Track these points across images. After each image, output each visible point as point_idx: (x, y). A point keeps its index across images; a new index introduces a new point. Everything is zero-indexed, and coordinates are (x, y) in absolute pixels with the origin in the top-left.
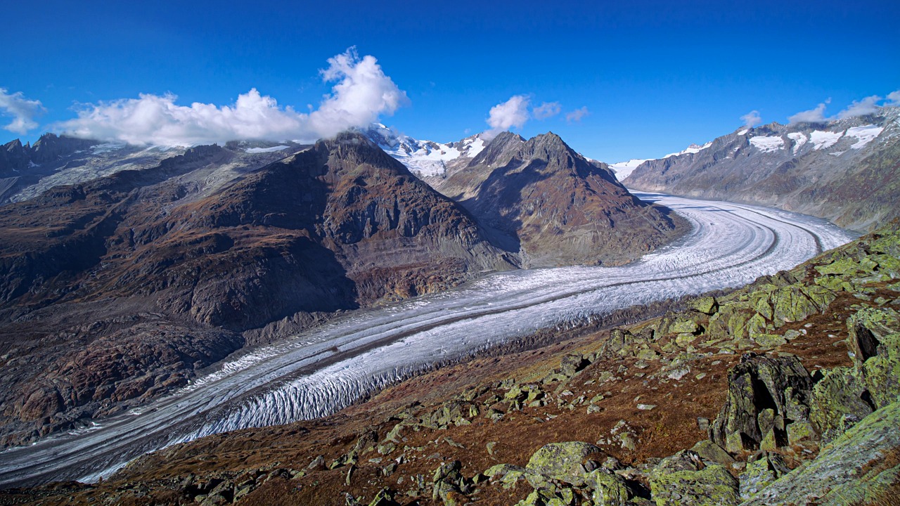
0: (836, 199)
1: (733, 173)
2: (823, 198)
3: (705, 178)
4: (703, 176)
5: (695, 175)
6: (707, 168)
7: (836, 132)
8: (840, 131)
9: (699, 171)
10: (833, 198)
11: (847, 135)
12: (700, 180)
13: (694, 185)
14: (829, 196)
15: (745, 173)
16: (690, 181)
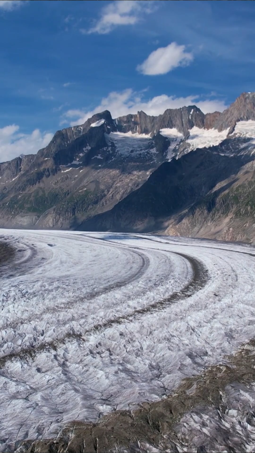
0: (246, 213)
1: (84, 187)
2: (226, 213)
3: (41, 193)
4: (37, 192)
5: (24, 189)
6: (44, 178)
7: (220, 130)
8: (226, 127)
9: (32, 182)
10: (243, 211)
11: (236, 131)
12: (32, 198)
13: (22, 207)
14: (234, 209)
15: (102, 187)
16: (14, 201)
